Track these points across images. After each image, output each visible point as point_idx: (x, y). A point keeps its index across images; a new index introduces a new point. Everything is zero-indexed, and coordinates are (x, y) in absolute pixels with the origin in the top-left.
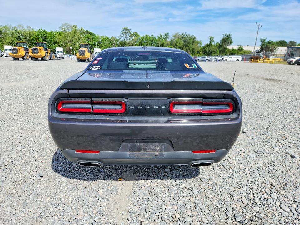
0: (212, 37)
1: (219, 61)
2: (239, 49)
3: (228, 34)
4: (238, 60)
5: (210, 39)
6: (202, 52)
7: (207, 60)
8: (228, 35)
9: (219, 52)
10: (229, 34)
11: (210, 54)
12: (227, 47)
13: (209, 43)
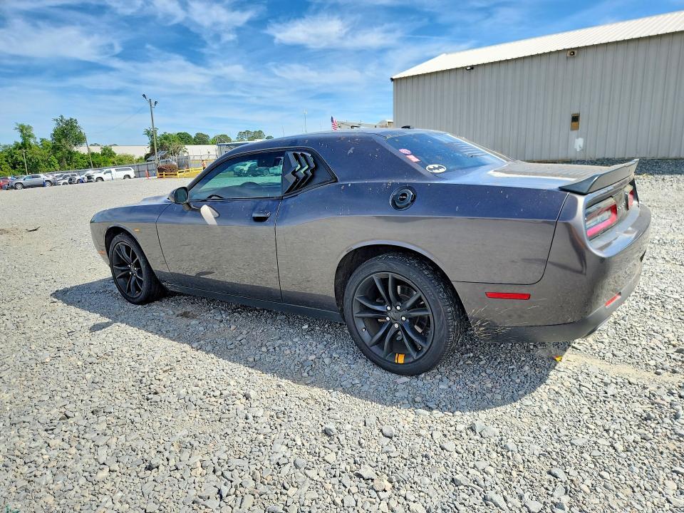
0: (26, 124)
1: (81, 181)
2: (103, 154)
3: (67, 118)
4: (129, 176)
5: (22, 131)
6: (8, 166)
7: (48, 184)
8: (67, 121)
9: (56, 161)
10: (71, 119)
11: (34, 168)
12: (75, 149)
13: (20, 141)
